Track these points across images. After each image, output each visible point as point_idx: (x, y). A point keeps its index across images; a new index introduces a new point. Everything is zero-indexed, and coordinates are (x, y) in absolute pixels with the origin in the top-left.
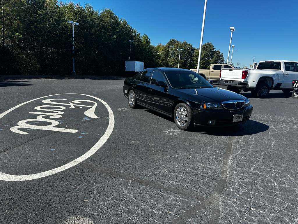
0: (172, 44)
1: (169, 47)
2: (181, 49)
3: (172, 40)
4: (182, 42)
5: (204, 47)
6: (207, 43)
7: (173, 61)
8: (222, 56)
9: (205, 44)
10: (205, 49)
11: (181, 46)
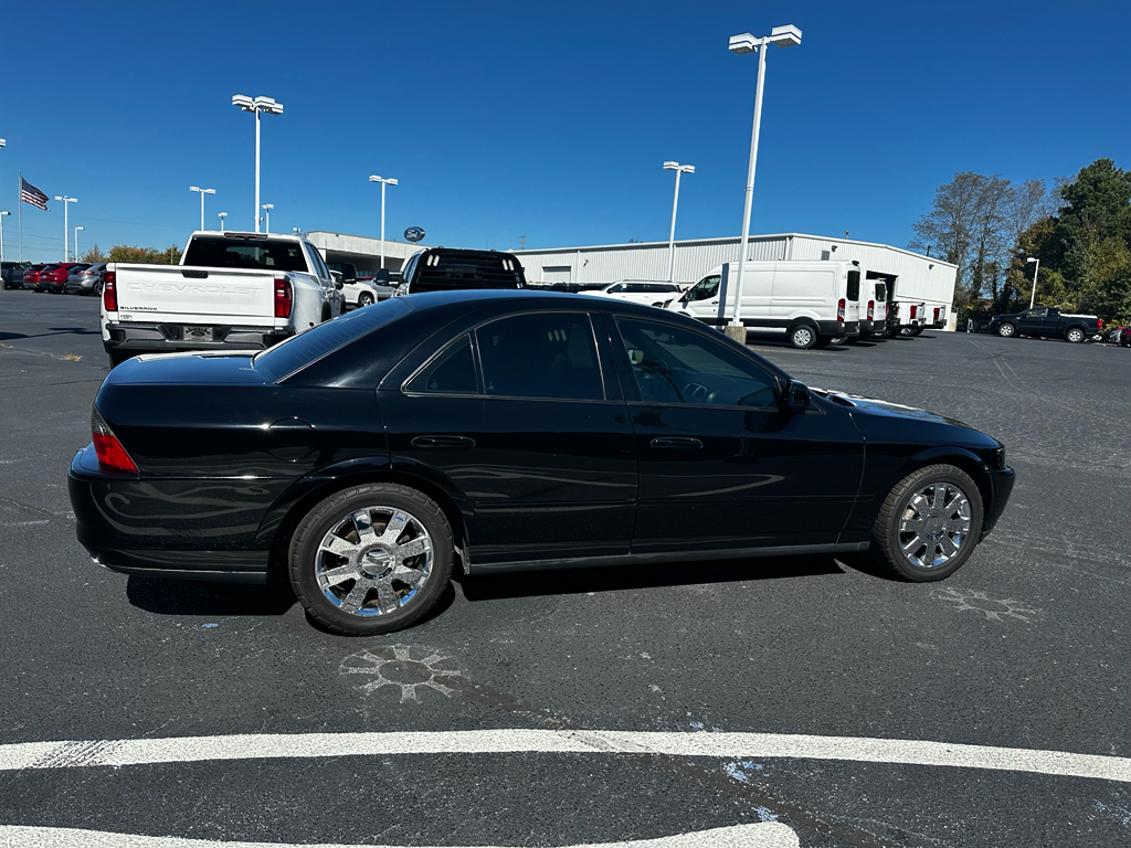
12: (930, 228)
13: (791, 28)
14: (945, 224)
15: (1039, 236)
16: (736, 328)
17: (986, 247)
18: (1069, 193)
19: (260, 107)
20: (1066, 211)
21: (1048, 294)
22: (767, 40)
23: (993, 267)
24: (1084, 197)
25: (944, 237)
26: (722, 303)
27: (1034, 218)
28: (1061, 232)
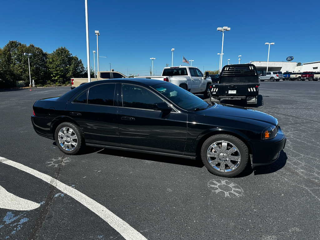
0: (14, 47)
1: (9, 51)
2: (30, 54)
3: (13, 42)
4: (28, 45)
5: (59, 52)
6: (60, 48)
7: (20, 69)
8: (81, 62)
9: (59, 49)
10: (59, 54)
11: (28, 51)
19: (224, 30)
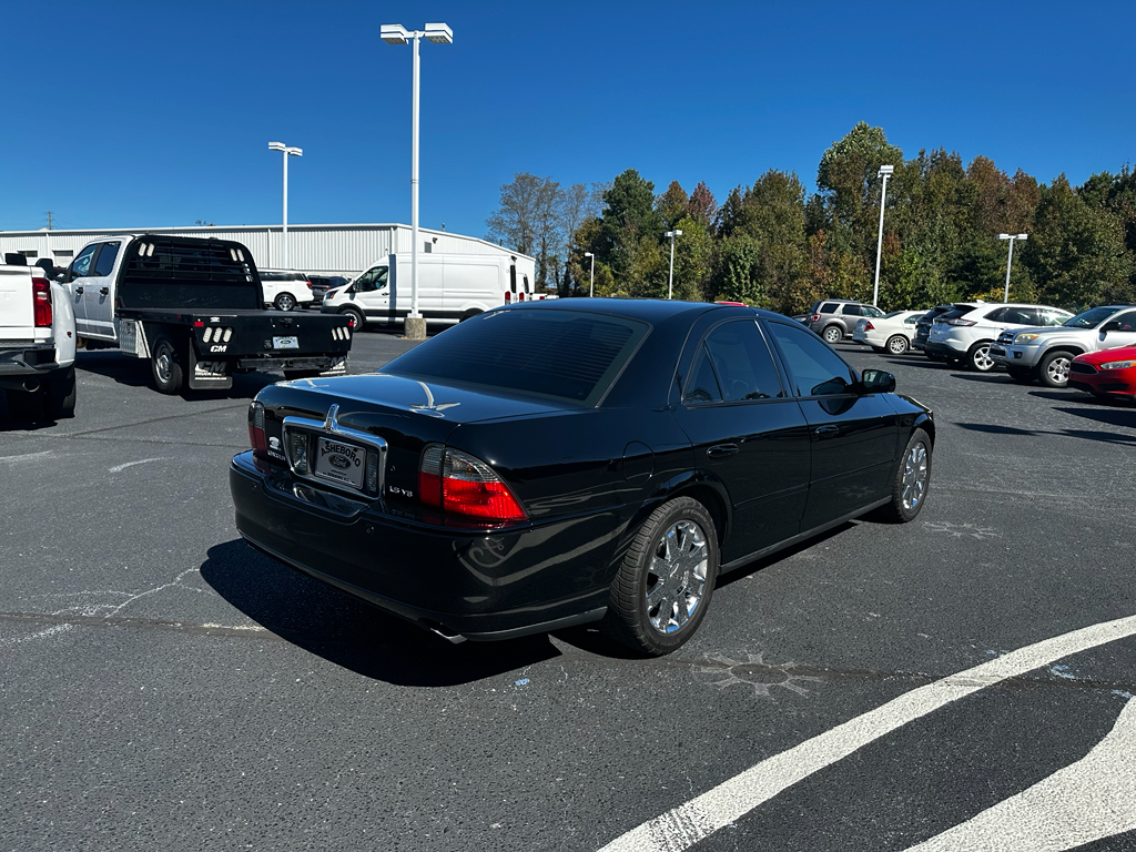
12: (500, 224)
13: (444, 26)
14: (511, 219)
15: (590, 234)
16: (417, 320)
17: (547, 241)
18: (609, 197)
20: (607, 213)
21: (602, 284)
22: (420, 34)
23: (554, 260)
24: (620, 201)
25: (513, 232)
26: (393, 295)
27: (583, 216)
28: (606, 231)
